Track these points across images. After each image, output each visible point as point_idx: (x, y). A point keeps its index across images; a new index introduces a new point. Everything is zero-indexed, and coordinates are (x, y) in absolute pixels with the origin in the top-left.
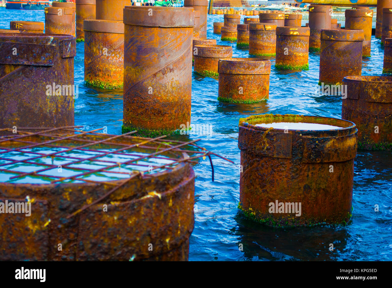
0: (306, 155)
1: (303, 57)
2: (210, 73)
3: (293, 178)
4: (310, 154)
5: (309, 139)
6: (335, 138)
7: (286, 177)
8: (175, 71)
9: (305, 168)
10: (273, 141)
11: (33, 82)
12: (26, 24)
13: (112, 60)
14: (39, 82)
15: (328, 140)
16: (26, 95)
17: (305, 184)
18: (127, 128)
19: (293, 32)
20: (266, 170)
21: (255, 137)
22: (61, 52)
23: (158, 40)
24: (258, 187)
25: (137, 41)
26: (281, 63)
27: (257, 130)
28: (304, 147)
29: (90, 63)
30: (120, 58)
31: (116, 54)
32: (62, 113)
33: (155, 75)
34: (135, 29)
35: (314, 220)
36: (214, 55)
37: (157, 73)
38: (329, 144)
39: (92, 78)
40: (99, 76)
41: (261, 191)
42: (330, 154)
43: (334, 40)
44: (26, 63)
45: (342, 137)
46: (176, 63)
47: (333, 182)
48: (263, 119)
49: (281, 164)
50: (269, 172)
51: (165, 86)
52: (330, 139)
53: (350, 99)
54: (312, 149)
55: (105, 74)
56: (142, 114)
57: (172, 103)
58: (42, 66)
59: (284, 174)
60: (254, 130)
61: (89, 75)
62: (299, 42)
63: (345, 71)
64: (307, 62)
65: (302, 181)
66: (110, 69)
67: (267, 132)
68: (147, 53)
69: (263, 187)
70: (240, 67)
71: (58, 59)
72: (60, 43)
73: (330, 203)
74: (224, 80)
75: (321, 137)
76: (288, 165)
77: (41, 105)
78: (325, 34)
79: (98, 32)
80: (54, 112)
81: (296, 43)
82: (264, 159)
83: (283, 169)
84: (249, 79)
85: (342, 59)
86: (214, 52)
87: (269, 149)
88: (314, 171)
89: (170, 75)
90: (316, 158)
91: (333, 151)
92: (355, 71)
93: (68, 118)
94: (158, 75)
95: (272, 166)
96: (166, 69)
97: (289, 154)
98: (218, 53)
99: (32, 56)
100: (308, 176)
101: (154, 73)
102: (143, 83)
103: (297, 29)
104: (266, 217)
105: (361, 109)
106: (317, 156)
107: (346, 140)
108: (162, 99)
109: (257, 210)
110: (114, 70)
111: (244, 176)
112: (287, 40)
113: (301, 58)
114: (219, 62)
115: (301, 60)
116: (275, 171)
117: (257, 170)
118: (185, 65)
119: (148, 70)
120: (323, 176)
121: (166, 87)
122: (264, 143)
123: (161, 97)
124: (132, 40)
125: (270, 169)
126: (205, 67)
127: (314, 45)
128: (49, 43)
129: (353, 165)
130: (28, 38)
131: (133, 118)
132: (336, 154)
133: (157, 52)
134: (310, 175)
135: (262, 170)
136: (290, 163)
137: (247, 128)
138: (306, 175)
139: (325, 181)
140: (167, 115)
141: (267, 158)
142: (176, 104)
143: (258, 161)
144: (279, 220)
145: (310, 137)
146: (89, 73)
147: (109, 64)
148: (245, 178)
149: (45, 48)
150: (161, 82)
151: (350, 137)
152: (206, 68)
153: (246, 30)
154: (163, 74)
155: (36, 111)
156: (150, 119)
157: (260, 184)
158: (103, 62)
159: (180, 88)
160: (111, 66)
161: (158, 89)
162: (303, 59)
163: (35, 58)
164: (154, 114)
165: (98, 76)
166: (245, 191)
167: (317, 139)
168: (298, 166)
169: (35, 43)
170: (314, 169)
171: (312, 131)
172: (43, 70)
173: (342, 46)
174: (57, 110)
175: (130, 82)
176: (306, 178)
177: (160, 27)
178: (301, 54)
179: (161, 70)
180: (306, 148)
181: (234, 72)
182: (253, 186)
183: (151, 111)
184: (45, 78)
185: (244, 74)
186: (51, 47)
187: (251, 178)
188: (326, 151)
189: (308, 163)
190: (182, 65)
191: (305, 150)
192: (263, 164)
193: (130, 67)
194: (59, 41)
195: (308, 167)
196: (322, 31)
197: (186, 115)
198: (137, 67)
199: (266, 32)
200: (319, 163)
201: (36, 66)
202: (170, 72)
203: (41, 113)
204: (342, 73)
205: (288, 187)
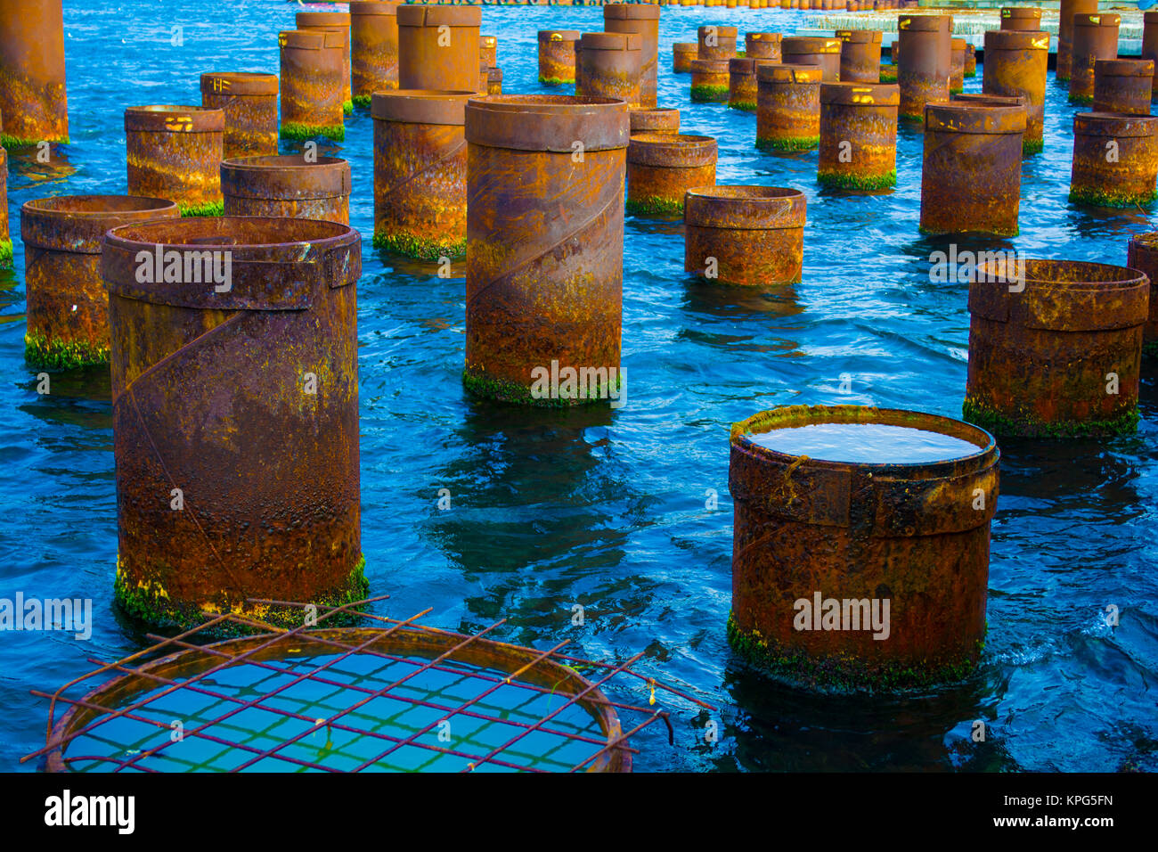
0: (881, 519)
1: (884, 154)
2: (665, 204)
3: (852, 569)
4: (891, 518)
5: (889, 483)
6: (948, 481)
7: (836, 568)
8: (585, 252)
9: (879, 549)
10: (808, 487)
11: (267, 347)
12: (237, 82)
13: (438, 188)
14: (280, 347)
15: (933, 485)
16: (251, 376)
17: (878, 582)
18: (475, 379)
19: (861, 97)
20: (791, 550)
21: (768, 475)
22: (329, 276)
23: (544, 180)
24: (773, 585)
25: (497, 183)
26: (831, 171)
27: (772, 459)
28: (876, 502)
29: (388, 194)
30: (456, 182)
31: (448, 174)
32: (330, 410)
33: (538, 262)
34: (493, 155)
35: (898, 662)
36: (675, 162)
37: (542, 257)
38: (934, 495)
39: (391, 229)
40: (408, 225)
41: (779, 595)
42: (935, 516)
43: (955, 132)
44: (249, 305)
45: (963, 479)
46: (585, 232)
47: (942, 577)
48: (784, 418)
49: (825, 539)
50: (799, 554)
51: (562, 285)
52: (937, 484)
53: (987, 319)
54: (896, 506)
55: (422, 220)
56: (510, 350)
57: (577, 324)
58: (287, 311)
59: (833, 560)
60: (764, 459)
61: (384, 220)
62: (875, 119)
63: (979, 202)
64: (892, 168)
65: (873, 576)
66: (434, 208)
67: (793, 466)
68: (520, 212)
69: (784, 588)
70: (735, 211)
71: (321, 292)
72: (326, 254)
73: (937, 623)
74: (699, 240)
75: (916, 481)
76: (842, 541)
77: (285, 396)
78: (933, 117)
79: (405, 123)
80: (314, 409)
81: (867, 123)
82: (787, 525)
83: (830, 550)
84: (755, 240)
85: (972, 175)
86: (674, 153)
87: (799, 505)
88: (900, 556)
89: (573, 261)
90: (905, 526)
91: (942, 509)
92: (1004, 203)
93: (344, 421)
94: (545, 262)
95: (804, 542)
96: (563, 248)
97: (842, 516)
98: (685, 155)
99: (264, 290)
100: (886, 565)
101: (537, 256)
102: (510, 278)
103: (869, 90)
104: (792, 654)
105: (1013, 345)
106: (905, 523)
107: (973, 482)
108: (554, 315)
109: (771, 637)
110: (443, 209)
111: (741, 557)
112: (847, 115)
113: (879, 157)
114: (686, 198)
115: (878, 161)
116: (811, 554)
117: (772, 549)
118: (606, 237)
119: (522, 249)
120: (919, 565)
121: (563, 287)
122: (787, 490)
123: (553, 311)
124: (485, 180)
125: (800, 549)
126: (653, 189)
127: (911, 109)
128: (302, 258)
129: (989, 536)
130: (253, 249)
131: (487, 358)
132: (950, 516)
133: (544, 209)
134: (891, 563)
135: (782, 548)
136: (846, 536)
137: (748, 453)
138: (883, 563)
139: (925, 575)
140: (567, 353)
141: (794, 524)
142: (587, 325)
143: (774, 529)
144: (821, 660)
145: (890, 479)
146: (385, 216)
147: (431, 198)
148: (744, 561)
149: (292, 270)
150: (552, 276)
151: (982, 475)
152: (656, 192)
153: (750, 72)
154: (558, 260)
155: (274, 410)
156: (528, 360)
157: (778, 579)
158: (417, 191)
159: (596, 290)
160: (436, 201)
161: (547, 294)
162: (882, 159)
163: (270, 292)
164: (538, 351)
165: (407, 223)
166: (745, 590)
167: (907, 485)
168: (864, 545)
169: (271, 261)
170: (899, 549)
171: (895, 467)
172: (288, 319)
173: (974, 144)
174: (321, 405)
175: (482, 277)
176: (881, 570)
177: (549, 152)
178: (878, 149)
179: (552, 251)
180: (881, 504)
181: (721, 223)
182: (762, 581)
183: (530, 342)
184: (292, 335)
185: (744, 227)
186: (306, 266)
187: (758, 564)
188: (927, 511)
189: (886, 538)
190: (600, 237)
191: (880, 509)
192: (785, 535)
193: (480, 242)
194: (323, 251)
195: (887, 545)
196: (927, 109)
197: (611, 350)
198: (498, 242)
199: (797, 86)
200: (909, 538)
201: (272, 312)
202: (574, 254)
203: (284, 415)
204: (973, 208)
205: (841, 589)
